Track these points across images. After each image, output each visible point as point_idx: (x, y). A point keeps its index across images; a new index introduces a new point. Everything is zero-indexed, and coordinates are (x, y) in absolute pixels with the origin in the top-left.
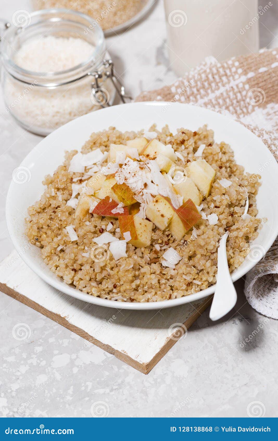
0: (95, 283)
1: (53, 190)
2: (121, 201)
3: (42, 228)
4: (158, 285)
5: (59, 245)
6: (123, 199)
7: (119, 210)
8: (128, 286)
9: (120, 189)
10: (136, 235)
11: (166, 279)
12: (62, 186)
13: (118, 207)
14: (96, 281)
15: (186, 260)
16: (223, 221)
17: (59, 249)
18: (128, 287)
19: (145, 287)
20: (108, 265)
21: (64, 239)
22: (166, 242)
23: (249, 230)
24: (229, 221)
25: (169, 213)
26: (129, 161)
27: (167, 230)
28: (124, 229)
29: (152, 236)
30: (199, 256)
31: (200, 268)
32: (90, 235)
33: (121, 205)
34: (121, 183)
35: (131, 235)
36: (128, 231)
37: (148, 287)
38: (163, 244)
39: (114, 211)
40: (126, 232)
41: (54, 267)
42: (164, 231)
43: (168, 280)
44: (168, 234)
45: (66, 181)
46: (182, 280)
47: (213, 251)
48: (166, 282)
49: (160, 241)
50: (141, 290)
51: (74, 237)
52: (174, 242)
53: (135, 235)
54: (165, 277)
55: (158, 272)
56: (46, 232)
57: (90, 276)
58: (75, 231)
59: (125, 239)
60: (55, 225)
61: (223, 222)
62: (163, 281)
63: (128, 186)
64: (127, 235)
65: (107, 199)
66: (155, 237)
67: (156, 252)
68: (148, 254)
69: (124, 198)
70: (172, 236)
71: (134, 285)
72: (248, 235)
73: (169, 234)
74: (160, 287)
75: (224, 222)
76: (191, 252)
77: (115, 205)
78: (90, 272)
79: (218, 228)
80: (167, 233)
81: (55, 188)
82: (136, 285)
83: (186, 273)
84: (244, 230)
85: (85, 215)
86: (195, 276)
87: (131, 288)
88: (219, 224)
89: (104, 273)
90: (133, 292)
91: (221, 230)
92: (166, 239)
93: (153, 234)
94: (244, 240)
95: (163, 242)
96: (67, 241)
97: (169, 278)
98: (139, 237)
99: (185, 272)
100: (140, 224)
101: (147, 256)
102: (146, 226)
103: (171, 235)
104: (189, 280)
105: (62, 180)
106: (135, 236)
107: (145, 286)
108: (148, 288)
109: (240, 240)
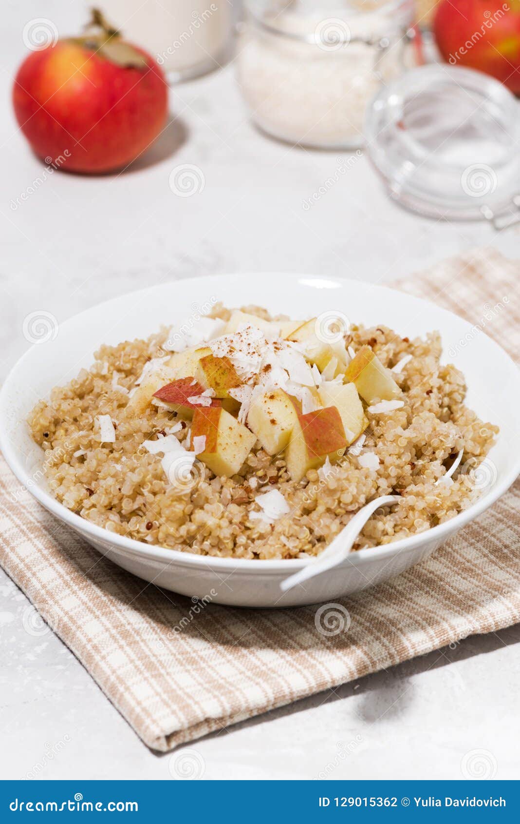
0: (116, 517)
1: (106, 365)
2: (211, 386)
3: (64, 421)
4: (231, 545)
5: (78, 448)
6: (217, 384)
7: (204, 400)
8: (173, 528)
9: (216, 365)
10: (216, 444)
11: (248, 538)
12: (128, 366)
13: (203, 394)
14: (120, 513)
15: (299, 512)
16: (390, 468)
17: (78, 454)
18: (172, 530)
19: (205, 543)
20: (148, 485)
21: (90, 438)
22: (271, 478)
23: (439, 502)
24: (404, 474)
25: (287, 420)
26: (250, 327)
27: (279, 456)
28: (198, 432)
29: (247, 459)
30: (321, 509)
31: (318, 532)
32: (137, 437)
33: (209, 393)
34: (221, 356)
35: (207, 442)
36: (203, 434)
37: (210, 544)
38: (265, 481)
39: (192, 400)
40: (200, 435)
41: (56, 480)
42: (274, 458)
43: (253, 540)
44: (280, 466)
45: (137, 359)
46: (277, 544)
47: (350, 508)
48: (247, 542)
49: (260, 473)
50: (196, 547)
51: (107, 435)
52: (288, 481)
53: (214, 444)
54: (248, 532)
55: (236, 520)
56: (68, 428)
57: (109, 498)
58: (115, 428)
59: (194, 451)
60: (87, 418)
61: (391, 470)
62: (242, 540)
63: (233, 365)
64: (200, 441)
65: (187, 380)
66: (253, 462)
67: (248, 490)
68: (231, 489)
69: (218, 382)
70: (286, 471)
71: (183, 530)
72: (436, 512)
73: (283, 467)
74: (233, 550)
75: (393, 472)
76: (309, 501)
77: (198, 390)
78: (112, 490)
79: (378, 479)
80: (278, 463)
81: (113, 364)
82: (188, 532)
83: (288, 533)
84: (430, 498)
85: (143, 411)
86: (305, 545)
87: (177, 536)
88: (382, 471)
89: (140, 500)
90: (180, 546)
91: (383, 483)
92: (273, 472)
93: (250, 455)
94: (425, 516)
95: (265, 475)
96: (95, 442)
97: (255, 536)
98: (219, 449)
99: (287, 530)
100: (230, 428)
101: (228, 492)
102: (241, 436)
103: (285, 469)
104: (291, 548)
105: (129, 356)
106: (212, 446)
107: (207, 541)
108: (210, 546)
109: (417, 513)
